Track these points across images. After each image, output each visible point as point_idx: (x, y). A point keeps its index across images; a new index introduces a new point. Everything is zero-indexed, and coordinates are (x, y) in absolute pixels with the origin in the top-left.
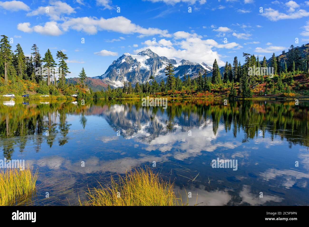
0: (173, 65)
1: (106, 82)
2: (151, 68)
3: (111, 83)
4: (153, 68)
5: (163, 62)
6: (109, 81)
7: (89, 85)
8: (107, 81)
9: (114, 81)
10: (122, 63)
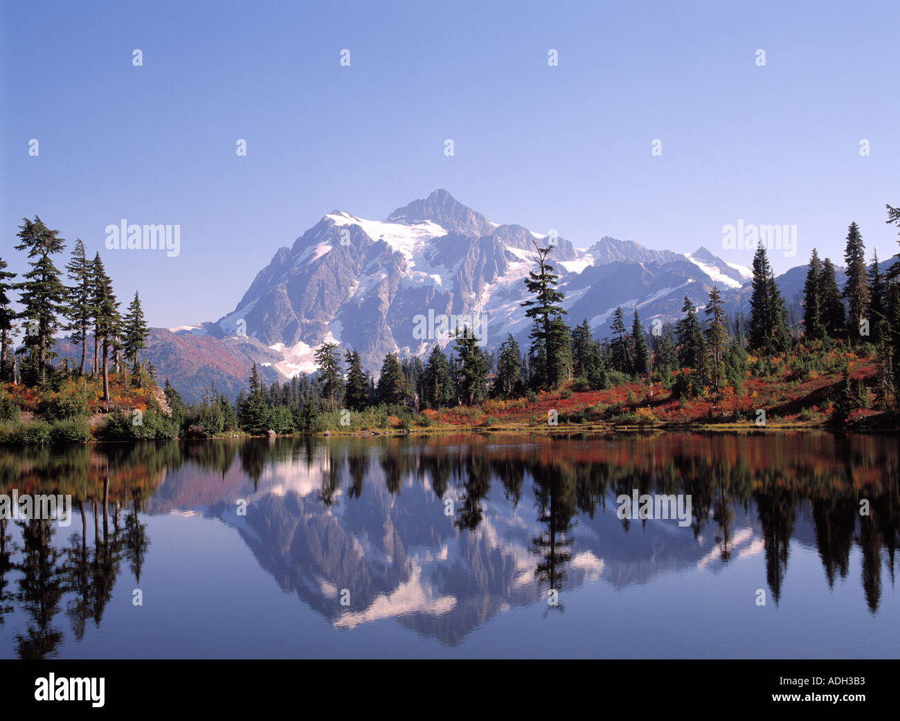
0: (561, 263)
1: (243, 351)
2: (454, 279)
3: (266, 354)
4: (465, 279)
5: (512, 250)
6: (256, 342)
7: (163, 364)
8: (247, 345)
9: (278, 347)
10: (316, 258)
